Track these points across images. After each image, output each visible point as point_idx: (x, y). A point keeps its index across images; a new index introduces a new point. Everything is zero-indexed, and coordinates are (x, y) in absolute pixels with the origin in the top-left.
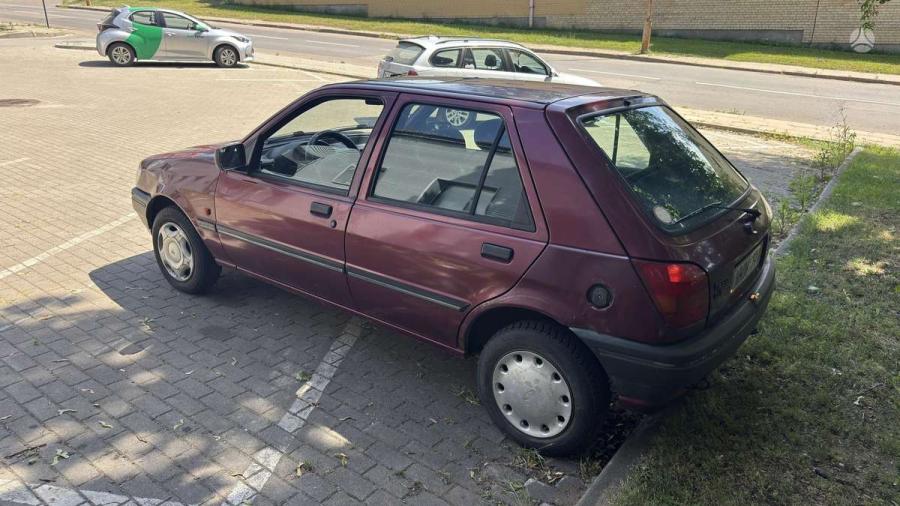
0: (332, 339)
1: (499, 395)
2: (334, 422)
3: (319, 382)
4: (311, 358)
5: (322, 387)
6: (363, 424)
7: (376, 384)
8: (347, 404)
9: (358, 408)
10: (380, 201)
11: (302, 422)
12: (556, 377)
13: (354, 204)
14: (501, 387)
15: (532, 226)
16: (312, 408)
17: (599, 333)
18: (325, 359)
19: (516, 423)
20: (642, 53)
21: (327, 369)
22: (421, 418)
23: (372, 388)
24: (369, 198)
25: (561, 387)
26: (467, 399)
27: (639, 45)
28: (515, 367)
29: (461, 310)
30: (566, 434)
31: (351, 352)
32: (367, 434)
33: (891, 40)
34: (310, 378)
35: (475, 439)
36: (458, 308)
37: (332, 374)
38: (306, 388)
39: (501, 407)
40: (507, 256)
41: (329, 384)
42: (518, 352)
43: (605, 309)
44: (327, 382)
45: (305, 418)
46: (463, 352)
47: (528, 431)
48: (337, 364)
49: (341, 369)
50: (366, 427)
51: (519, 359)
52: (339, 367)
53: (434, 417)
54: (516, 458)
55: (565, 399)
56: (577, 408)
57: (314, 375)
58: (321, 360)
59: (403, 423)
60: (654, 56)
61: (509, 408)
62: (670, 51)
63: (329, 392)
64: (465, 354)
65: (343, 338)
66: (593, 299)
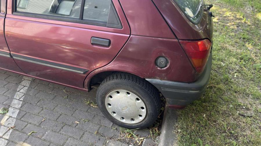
0: (17, 84)
1: (109, 108)
2: (25, 136)
3: (13, 113)
4: (7, 98)
5: (15, 115)
6: (41, 134)
7: (44, 107)
8: (31, 123)
9: (37, 124)
10: (22, 14)
11: (7, 141)
12: (138, 99)
13: (5, 17)
14: (110, 105)
15: (120, 25)
16: (11, 131)
17: (161, 79)
18: (15, 97)
19: (119, 119)
21: (16, 103)
22: (71, 123)
23: (43, 110)
24: (14, 13)
25: (140, 103)
26: (91, 105)
28: (116, 96)
29: (84, 73)
30: (144, 122)
31: (29, 90)
32: (44, 140)
34: (8, 111)
35: (100, 128)
36: (82, 72)
37: (20, 106)
38: (6, 117)
39: (110, 113)
40: (107, 44)
41: (19, 113)
42: (117, 90)
43: (165, 68)
44: (18, 111)
45: (8, 138)
46: (88, 90)
47: (124, 121)
48: (22, 99)
49: (25, 102)
50: (43, 135)
51: (118, 92)
52: (23, 101)
53: (77, 120)
54: (121, 134)
55: (143, 108)
56: (149, 112)
57: (10, 109)
58: (12, 98)
59: (62, 128)
61: (114, 113)
63: (20, 117)
64: (88, 91)
65: (23, 83)
66: (158, 64)
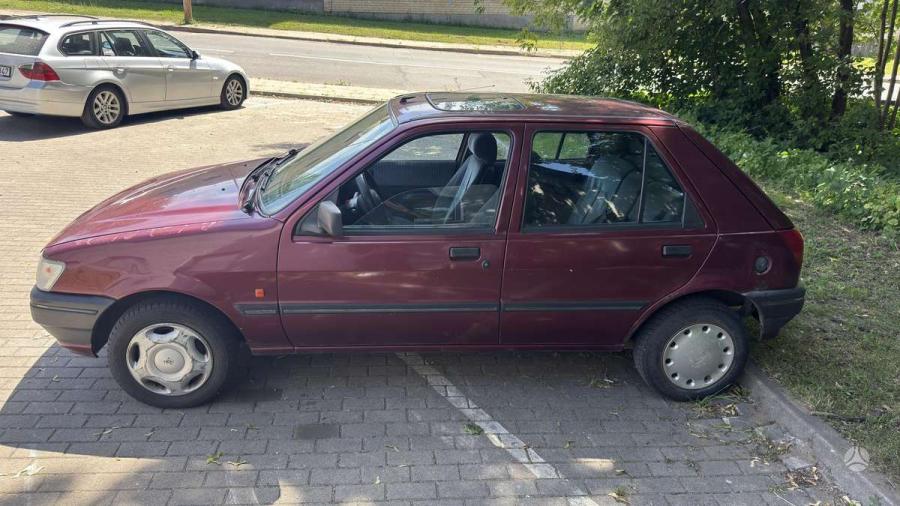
1: (678, 381)
3: (492, 427)
6: (584, 442)
11: (548, 465)
12: (705, 328)
13: (507, 239)
14: (675, 374)
15: (702, 223)
16: (531, 450)
17: (760, 291)
18: (457, 406)
20: (187, 23)
21: (476, 413)
22: (605, 416)
25: (712, 330)
27: (181, 16)
28: (674, 353)
29: (641, 309)
30: (737, 354)
33: (391, 10)
37: (487, 415)
38: (494, 437)
39: (685, 387)
41: (502, 424)
42: (669, 343)
43: (765, 272)
44: (497, 424)
45: (543, 461)
46: (623, 345)
47: (712, 380)
48: (473, 405)
51: (674, 344)
55: (720, 335)
57: (477, 423)
58: (455, 408)
60: (200, 26)
62: (214, 21)
66: (758, 268)
